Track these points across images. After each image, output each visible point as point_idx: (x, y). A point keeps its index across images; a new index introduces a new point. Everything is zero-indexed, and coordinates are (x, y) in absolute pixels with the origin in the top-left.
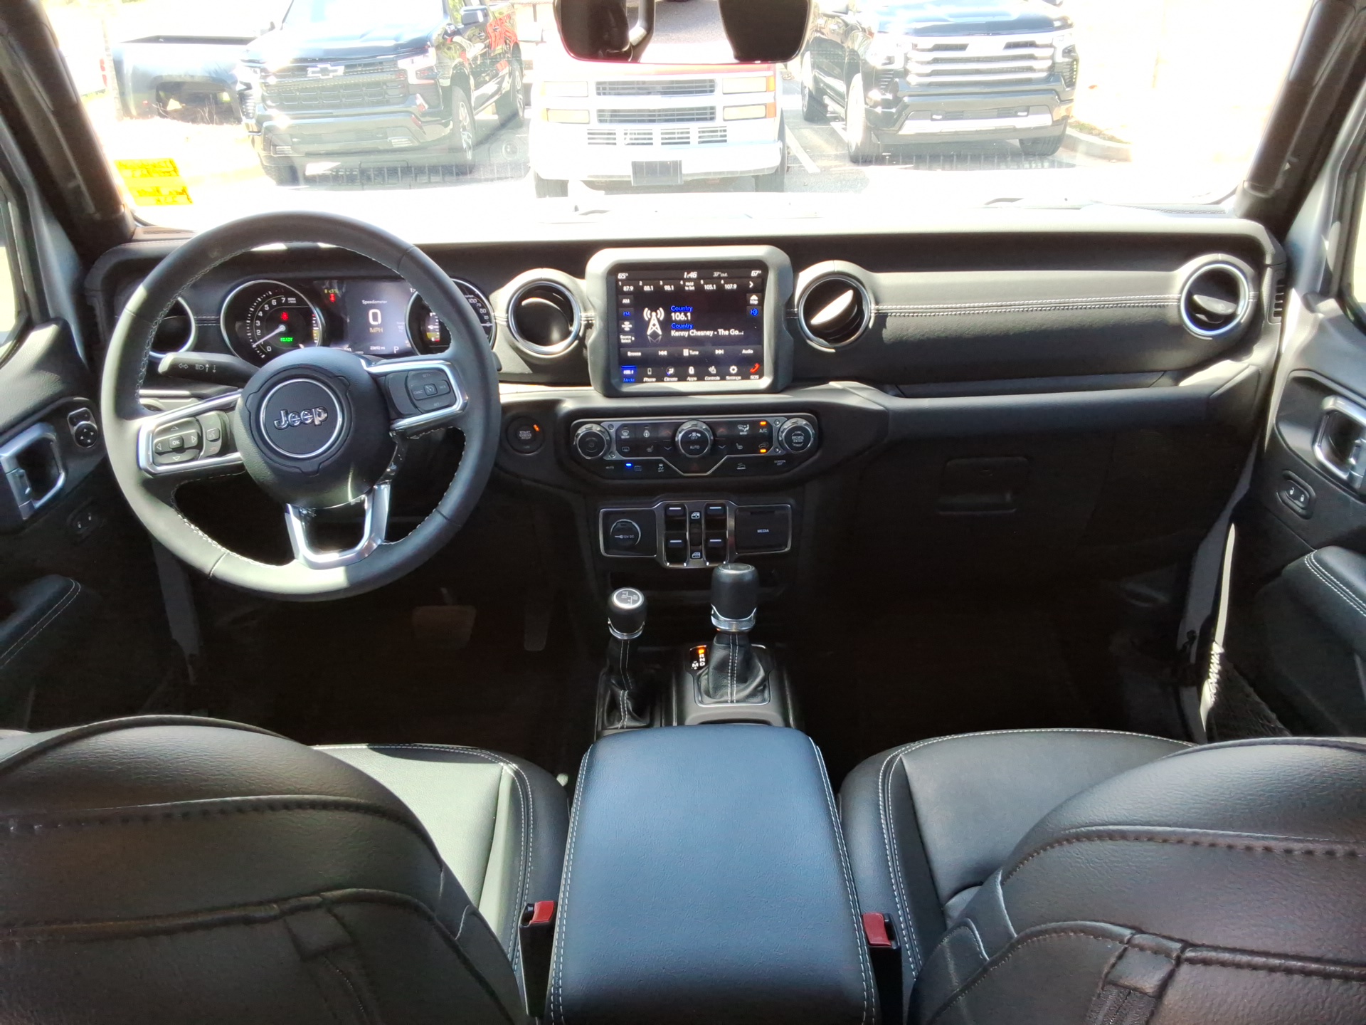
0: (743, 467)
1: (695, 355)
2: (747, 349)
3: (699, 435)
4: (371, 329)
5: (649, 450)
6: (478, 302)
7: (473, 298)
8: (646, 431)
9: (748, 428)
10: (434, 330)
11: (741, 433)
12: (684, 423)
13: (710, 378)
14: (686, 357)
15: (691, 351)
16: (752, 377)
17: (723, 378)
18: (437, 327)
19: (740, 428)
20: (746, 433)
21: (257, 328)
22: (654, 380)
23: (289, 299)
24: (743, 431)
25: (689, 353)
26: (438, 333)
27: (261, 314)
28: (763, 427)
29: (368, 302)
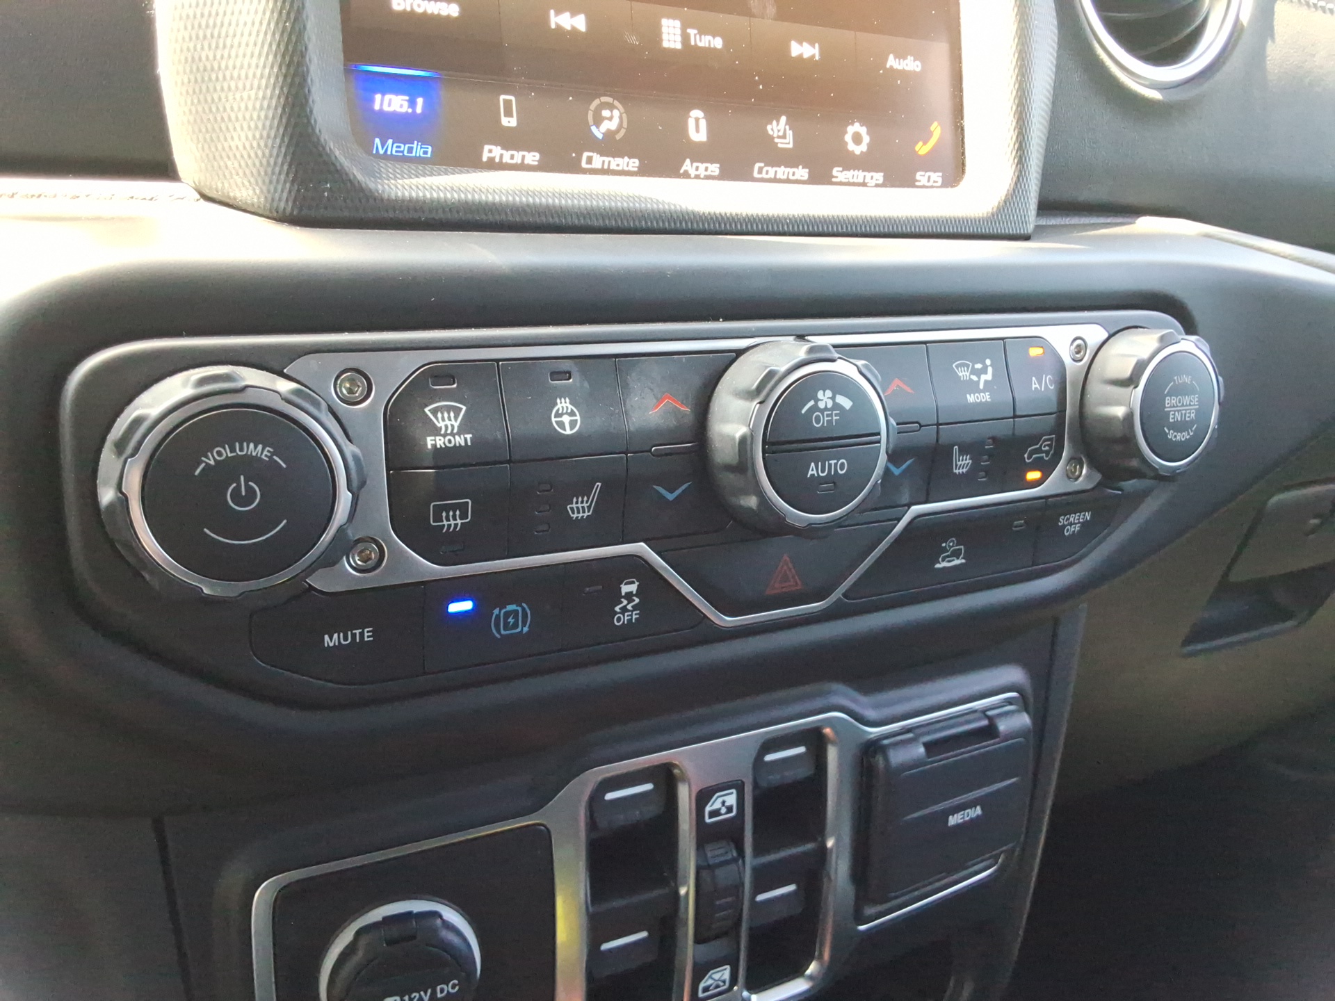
0: (956, 554)
1: (710, 51)
2: (901, 56)
3: (846, 403)
5: (580, 508)
8: (563, 404)
9: (988, 376)
11: (971, 398)
12: (740, 353)
13: (771, 172)
14: (673, 52)
15: (692, 32)
16: (921, 177)
17: (820, 177)
19: (963, 374)
20: (986, 397)
22: (532, 158)
24: (973, 387)
25: (685, 38)
28: (1036, 367)
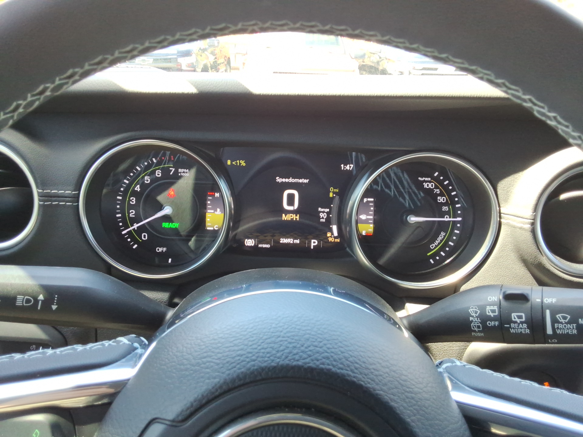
4: (284, 215)
6: (436, 187)
7: (430, 182)
10: (366, 222)
18: (372, 217)
21: (131, 207)
23: (180, 170)
26: (372, 226)
27: (138, 188)
29: (284, 180)
